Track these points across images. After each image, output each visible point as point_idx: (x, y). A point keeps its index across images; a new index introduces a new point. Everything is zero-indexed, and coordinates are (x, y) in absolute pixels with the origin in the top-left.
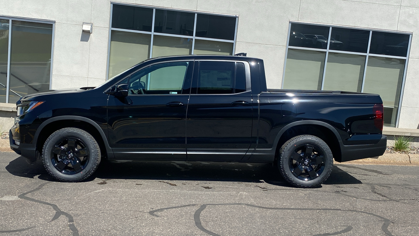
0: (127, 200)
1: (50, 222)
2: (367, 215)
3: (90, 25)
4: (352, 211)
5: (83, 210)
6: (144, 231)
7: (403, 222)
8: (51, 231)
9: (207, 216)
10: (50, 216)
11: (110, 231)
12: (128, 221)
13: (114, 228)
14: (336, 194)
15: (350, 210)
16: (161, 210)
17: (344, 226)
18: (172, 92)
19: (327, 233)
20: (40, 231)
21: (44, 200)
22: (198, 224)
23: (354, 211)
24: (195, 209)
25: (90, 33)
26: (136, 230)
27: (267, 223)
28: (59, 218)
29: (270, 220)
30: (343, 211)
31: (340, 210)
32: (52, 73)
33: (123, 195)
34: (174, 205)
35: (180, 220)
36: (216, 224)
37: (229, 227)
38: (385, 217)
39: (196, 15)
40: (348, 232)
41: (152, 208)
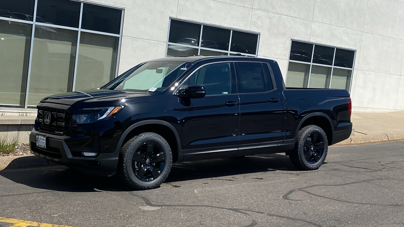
18: (224, 92)
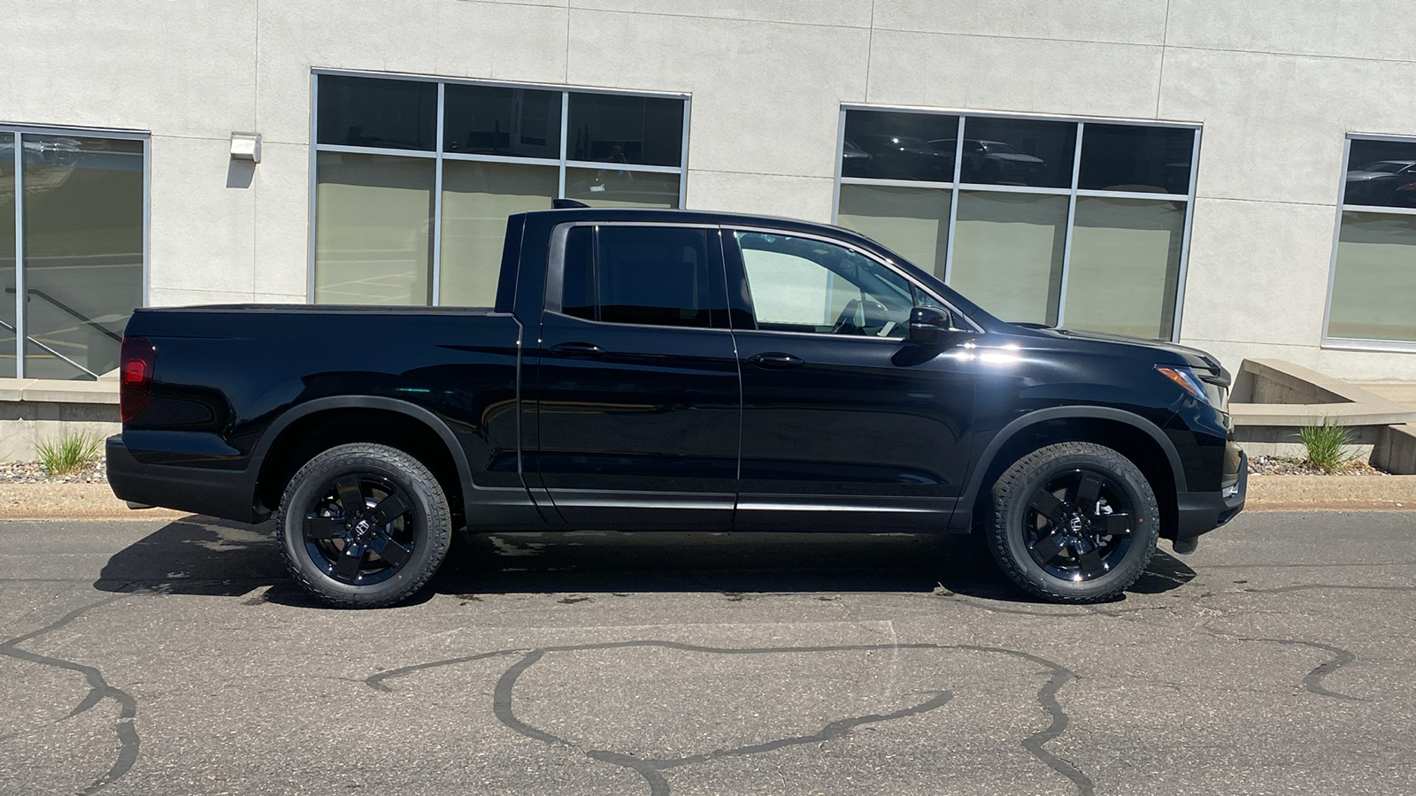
0: (313, 645)
1: (65, 718)
2: (1010, 658)
3: (253, 139)
4: (969, 647)
5: (174, 681)
6: (336, 733)
7: (1107, 675)
8: (58, 745)
9: (535, 683)
10: (70, 703)
11: (233, 738)
12: (294, 709)
13: (250, 728)
14: (939, 602)
15: (963, 647)
16: (406, 671)
17: (930, 692)
19: (871, 716)
20: (26, 746)
21: (66, 656)
22: (503, 709)
23: (974, 648)
24: (505, 664)
25: (256, 163)
26: (312, 732)
27: (708, 694)
28: (95, 706)
29: (718, 686)
30: (940, 649)
31: (935, 646)
32: (148, 282)
33: (306, 632)
34: (447, 656)
35: (453, 698)
36: (556, 704)
37: (590, 713)
38: (1061, 661)
39: (565, 97)
40: (935, 710)
41: (381, 665)
